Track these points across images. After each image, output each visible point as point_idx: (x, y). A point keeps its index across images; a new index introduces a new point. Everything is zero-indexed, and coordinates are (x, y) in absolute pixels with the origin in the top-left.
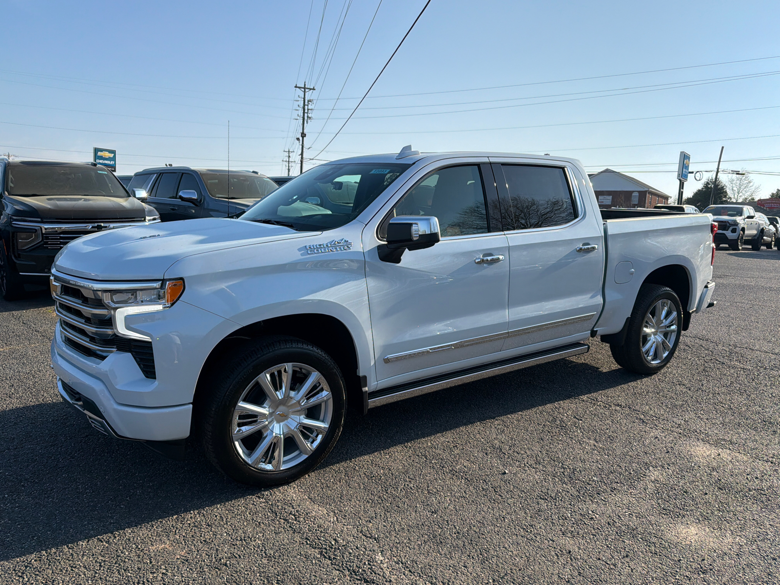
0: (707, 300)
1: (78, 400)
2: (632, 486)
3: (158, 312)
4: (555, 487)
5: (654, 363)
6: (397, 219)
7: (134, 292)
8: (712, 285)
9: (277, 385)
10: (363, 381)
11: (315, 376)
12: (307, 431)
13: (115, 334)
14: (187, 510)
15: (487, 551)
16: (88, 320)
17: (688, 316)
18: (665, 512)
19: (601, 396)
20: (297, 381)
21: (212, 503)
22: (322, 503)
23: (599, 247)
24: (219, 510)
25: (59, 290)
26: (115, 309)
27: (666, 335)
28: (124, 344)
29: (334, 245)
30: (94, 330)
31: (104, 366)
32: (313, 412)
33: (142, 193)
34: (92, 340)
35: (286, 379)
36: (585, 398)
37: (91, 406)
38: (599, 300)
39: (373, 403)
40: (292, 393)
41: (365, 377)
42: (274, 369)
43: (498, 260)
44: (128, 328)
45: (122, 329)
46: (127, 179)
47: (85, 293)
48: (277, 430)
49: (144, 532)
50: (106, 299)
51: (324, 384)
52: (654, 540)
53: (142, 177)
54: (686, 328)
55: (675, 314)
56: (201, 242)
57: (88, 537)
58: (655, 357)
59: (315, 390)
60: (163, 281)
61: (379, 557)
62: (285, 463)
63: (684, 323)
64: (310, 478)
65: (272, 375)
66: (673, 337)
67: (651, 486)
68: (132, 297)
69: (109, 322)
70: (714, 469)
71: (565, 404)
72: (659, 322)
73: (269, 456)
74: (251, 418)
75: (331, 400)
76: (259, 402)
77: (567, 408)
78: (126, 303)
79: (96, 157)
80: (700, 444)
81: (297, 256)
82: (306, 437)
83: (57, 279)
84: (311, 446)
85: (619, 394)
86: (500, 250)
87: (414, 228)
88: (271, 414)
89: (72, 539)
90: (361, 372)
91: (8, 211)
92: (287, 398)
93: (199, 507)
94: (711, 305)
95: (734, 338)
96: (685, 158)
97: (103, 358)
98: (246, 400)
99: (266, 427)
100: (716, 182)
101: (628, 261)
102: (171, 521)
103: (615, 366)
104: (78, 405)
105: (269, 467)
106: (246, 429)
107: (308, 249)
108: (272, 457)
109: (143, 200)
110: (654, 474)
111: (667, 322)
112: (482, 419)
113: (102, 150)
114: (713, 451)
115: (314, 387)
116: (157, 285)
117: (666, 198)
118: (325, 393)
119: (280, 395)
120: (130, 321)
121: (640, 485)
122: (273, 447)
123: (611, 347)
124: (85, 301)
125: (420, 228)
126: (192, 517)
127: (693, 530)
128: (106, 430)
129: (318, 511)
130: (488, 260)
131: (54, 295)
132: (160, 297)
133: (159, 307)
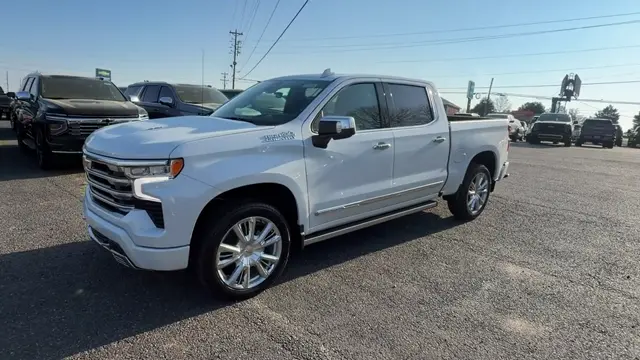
0: (505, 173)
1: (106, 242)
2: (474, 294)
3: (165, 182)
4: (427, 296)
5: (474, 212)
6: (324, 118)
7: (147, 167)
8: (507, 163)
9: (245, 231)
10: (301, 228)
11: (270, 226)
12: (264, 262)
13: (133, 197)
14: (186, 318)
15: (393, 341)
16: (113, 187)
17: (494, 183)
18: (498, 311)
19: (443, 233)
20: (259, 228)
21: (203, 312)
22: (277, 311)
23: (446, 138)
24: (208, 317)
25: (90, 165)
26: (134, 179)
27: (481, 195)
28: (140, 204)
29: (284, 135)
30: (117, 193)
31: (125, 219)
32: (268, 250)
33: (136, 99)
34: (116, 201)
35: (251, 228)
36: (434, 235)
37: (116, 246)
38: (445, 173)
39: (307, 242)
40: (256, 237)
41: (303, 226)
42: (244, 221)
43: (387, 147)
44: (143, 192)
45: (139, 193)
46: (124, 89)
47: (111, 167)
48: (246, 262)
49: (156, 334)
50: (127, 172)
51: (276, 230)
52: (496, 330)
53: (134, 88)
54: (492, 190)
55: (486, 182)
56: (193, 132)
57: (118, 339)
58: (474, 209)
59: (270, 235)
60: (169, 160)
61: (322, 348)
62: (251, 284)
63: (491, 188)
64: (267, 293)
65: (243, 226)
66: (485, 196)
67: (486, 293)
68: (147, 171)
69: (130, 188)
70: (522, 281)
71: (423, 239)
72: (478, 187)
73: (240, 280)
74: (228, 254)
75: (281, 242)
76: (234, 243)
77: (425, 242)
78: (141, 175)
79: (97, 75)
80: (510, 264)
81: (259, 143)
82: (264, 266)
83: (88, 157)
84: (267, 272)
85: (454, 232)
86: (389, 140)
87: (338, 124)
88: (242, 251)
89: (106, 342)
90: (301, 223)
91: (43, 108)
92: (252, 240)
93: (195, 315)
94: (506, 176)
95: (517, 197)
96: (472, 84)
97: (125, 214)
98: (225, 242)
99: (238, 260)
100: (488, 100)
101: (463, 148)
102: (176, 326)
103: (450, 214)
104: (106, 246)
105: (241, 287)
106: (225, 262)
107: (266, 138)
108: (243, 280)
109: (136, 103)
110: (487, 285)
111: (481, 187)
112: (374, 250)
113: (101, 70)
114: (520, 270)
115: (270, 233)
116: (164, 163)
117: (458, 109)
118: (276, 237)
119: (247, 238)
120: (145, 188)
121: (479, 293)
122: (243, 273)
123: (449, 203)
124: (111, 173)
125: (342, 125)
126: (190, 322)
127: (518, 323)
128: (128, 264)
129: (276, 316)
130: (381, 147)
131: (86, 168)
132: (166, 171)
133: (166, 178)
